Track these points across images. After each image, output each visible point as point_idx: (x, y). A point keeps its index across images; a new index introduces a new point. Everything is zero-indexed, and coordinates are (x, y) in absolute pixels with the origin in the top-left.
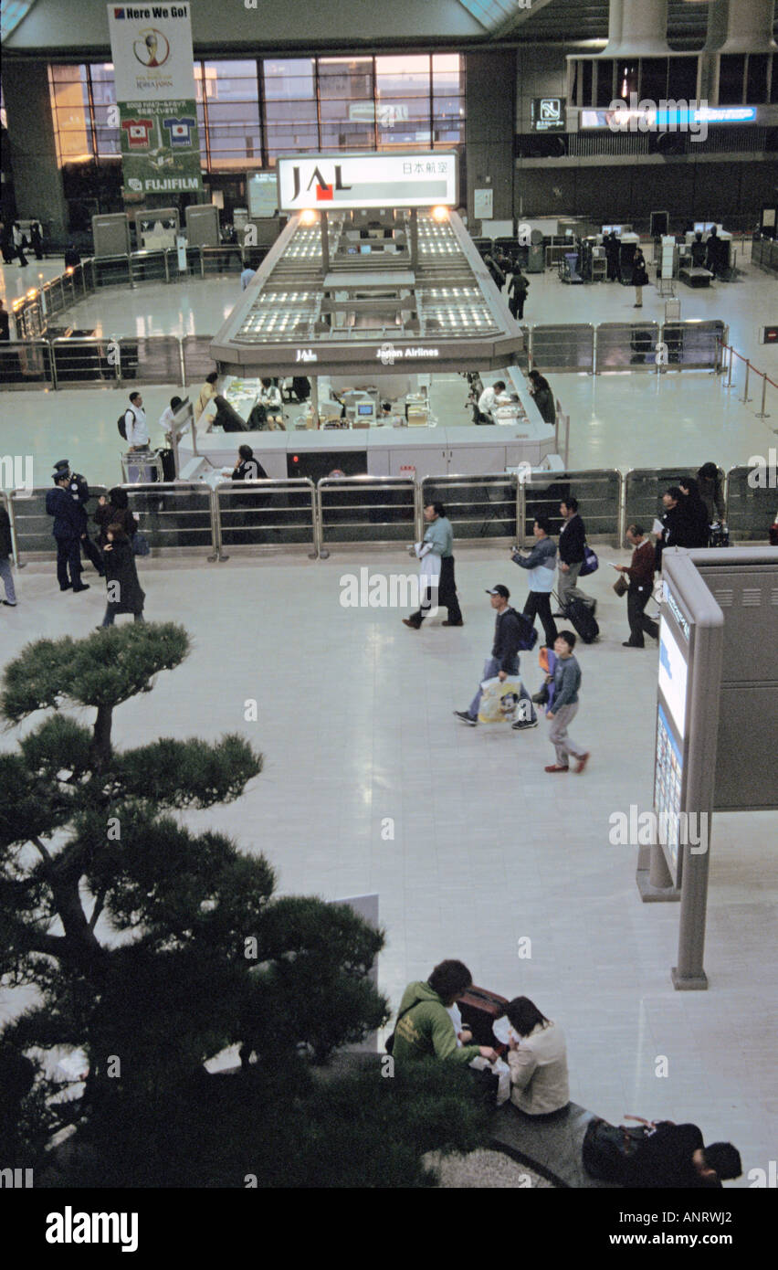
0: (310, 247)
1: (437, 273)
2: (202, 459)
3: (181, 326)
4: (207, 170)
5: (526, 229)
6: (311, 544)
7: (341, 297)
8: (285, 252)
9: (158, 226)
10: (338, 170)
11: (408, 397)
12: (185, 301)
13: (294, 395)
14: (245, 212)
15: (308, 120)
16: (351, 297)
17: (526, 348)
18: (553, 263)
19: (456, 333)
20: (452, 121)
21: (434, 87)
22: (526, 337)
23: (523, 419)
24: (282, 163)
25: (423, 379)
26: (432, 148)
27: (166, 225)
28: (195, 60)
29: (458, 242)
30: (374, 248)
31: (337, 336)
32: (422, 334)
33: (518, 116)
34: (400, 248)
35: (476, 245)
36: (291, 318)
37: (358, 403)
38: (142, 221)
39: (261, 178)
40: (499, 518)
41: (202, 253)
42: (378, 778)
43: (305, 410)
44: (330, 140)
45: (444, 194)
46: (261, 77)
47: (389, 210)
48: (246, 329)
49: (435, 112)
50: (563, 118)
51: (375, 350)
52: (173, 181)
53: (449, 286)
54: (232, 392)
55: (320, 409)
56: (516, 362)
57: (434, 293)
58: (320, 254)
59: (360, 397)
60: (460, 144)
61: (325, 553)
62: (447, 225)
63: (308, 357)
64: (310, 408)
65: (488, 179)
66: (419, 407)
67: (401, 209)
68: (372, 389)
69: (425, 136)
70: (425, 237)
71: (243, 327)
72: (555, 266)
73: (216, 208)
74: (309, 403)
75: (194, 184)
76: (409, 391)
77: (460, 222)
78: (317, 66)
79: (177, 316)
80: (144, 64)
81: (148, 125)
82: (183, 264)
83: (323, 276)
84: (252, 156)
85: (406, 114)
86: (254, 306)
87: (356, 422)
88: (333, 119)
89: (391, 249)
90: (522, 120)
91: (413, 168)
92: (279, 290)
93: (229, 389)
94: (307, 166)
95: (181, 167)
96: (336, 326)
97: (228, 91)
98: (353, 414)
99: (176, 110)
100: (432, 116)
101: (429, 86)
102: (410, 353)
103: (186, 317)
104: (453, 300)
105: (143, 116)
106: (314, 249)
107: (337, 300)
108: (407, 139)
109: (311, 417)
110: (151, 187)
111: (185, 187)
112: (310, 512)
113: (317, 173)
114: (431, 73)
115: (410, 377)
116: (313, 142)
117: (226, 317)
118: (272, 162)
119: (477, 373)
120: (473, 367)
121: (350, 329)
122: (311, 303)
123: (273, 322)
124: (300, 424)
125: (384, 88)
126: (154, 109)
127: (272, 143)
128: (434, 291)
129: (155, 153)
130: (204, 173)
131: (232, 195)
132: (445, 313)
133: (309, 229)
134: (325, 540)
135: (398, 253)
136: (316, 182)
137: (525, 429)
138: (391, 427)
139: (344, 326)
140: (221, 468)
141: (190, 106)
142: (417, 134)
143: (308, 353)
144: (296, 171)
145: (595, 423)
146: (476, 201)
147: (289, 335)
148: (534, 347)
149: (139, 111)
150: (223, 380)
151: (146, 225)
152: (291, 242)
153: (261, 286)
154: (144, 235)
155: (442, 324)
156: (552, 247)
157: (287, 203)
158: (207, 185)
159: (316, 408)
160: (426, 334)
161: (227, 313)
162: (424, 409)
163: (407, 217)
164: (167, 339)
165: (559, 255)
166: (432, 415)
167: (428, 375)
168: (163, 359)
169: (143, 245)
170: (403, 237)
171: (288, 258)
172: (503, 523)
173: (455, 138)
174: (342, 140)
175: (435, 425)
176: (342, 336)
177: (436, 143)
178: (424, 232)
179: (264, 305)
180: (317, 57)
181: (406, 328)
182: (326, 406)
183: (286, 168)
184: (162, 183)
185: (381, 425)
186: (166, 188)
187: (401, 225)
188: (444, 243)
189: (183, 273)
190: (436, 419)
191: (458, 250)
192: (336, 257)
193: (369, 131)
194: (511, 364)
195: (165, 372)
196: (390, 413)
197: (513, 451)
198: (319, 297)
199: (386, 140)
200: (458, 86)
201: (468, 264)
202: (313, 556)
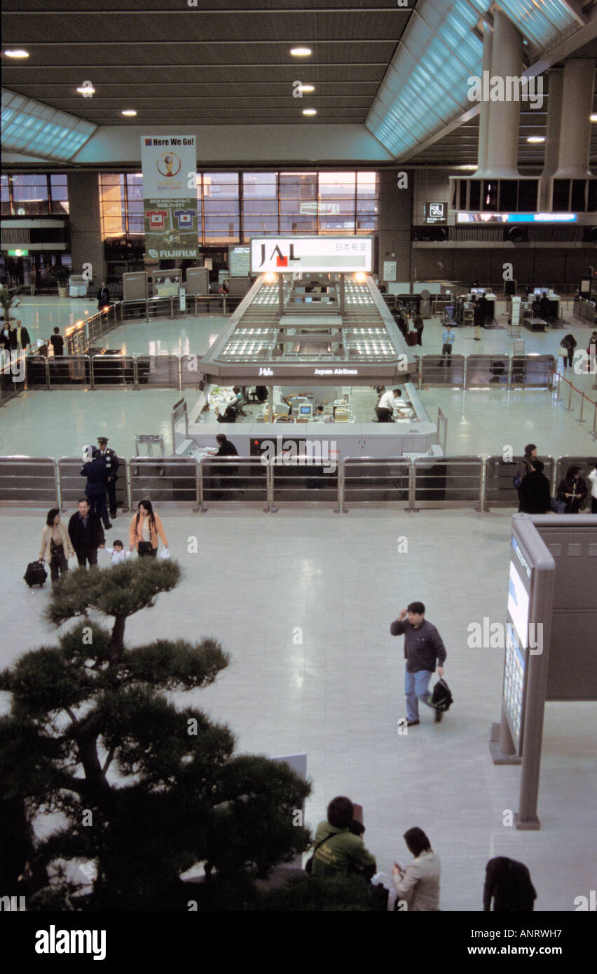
0: (270, 297)
1: (357, 317)
2: (191, 441)
3: (179, 349)
4: (202, 244)
5: (419, 288)
6: (265, 502)
7: (290, 332)
8: (253, 301)
9: (168, 281)
10: (292, 247)
11: (335, 402)
12: (183, 332)
13: (256, 398)
14: (227, 272)
15: (272, 213)
16: (297, 332)
17: (417, 370)
18: (437, 312)
19: (370, 359)
20: (369, 216)
21: (358, 192)
22: (417, 363)
23: (415, 419)
24: (253, 241)
25: (346, 390)
26: (355, 234)
27: (173, 280)
28: (198, 172)
29: (372, 297)
30: (315, 299)
31: (287, 359)
32: (346, 359)
33: (415, 214)
34: (332, 299)
35: (384, 299)
36: (256, 345)
37: (300, 405)
38: (157, 278)
39: (239, 250)
40: (397, 487)
41: (196, 300)
42: (307, 669)
43: (264, 409)
44: (285, 226)
45: (363, 264)
46: (241, 184)
47: (325, 274)
48: (225, 353)
49: (358, 209)
50: (445, 215)
51: (313, 369)
52: (179, 251)
53: (366, 326)
54: (214, 395)
55: (274, 408)
56: (411, 380)
57: (355, 331)
58: (277, 302)
59: (302, 401)
60: (374, 231)
61: (275, 509)
62: (365, 285)
63: (267, 372)
64: (267, 408)
65: (393, 255)
66: (343, 409)
67: (334, 274)
68: (310, 396)
69: (350, 225)
70: (350, 293)
71: (223, 351)
72: (438, 314)
73: (207, 269)
74: (267, 404)
75: (193, 254)
76: (336, 398)
77: (373, 284)
78: (279, 177)
79: (178, 341)
80: (163, 175)
81: (164, 214)
82: (183, 306)
83: (279, 318)
84: (233, 236)
85: (338, 210)
86: (231, 337)
87: (299, 418)
88: (288, 212)
89: (326, 300)
90: (417, 216)
91: (343, 246)
92: (249, 327)
93: (212, 393)
94: (270, 244)
95: (185, 243)
96: (287, 352)
97: (218, 192)
98: (297, 412)
99: (183, 205)
100: (356, 212)
101: (354, 192)
102: (338, 372)
103: (184, 342)
104: (368, 336)
105: (161, 208)
106: (273, 299)
107: (288, 334)
108: (339, 226)
109: (267, 414)
110: (164, 255)
111: (187, 256)
112: (265, 479)
113: (277, 249)
114: (356, 184)
115: (337, 388)
116: (274, 227)
117: (211, 344)
118: (246, 239)
119: (383, 386)
120: (379, 383)
121: (297, 354)
122: (270, 336)
123: (243, 348)
124: (260, 418)
125: (323, 193)
126: (169, 204)
127: (246, 228)
128: (355, 330)
129: (167, 233)
130: (200, 246)
131: (218, 261)
132: (363, 345)
133: (271, 285)
134: (275, 499)
135: (331, 303)
136: (276, 254)
137: (416, 426)
138: (323, 423)
139: (292, 352)
140: (204, 447)
141: (193, 202)
142: (345, 223)
143: (267, 370)
144: (263, 247)
145: (464, 423)
146: (385, 269)
147: (255, 357)
148: (423, 370)
149: (158, 205)
150: (208, 386)
151: (159, 280)
152: (258, 294)
153: (237, 323)
154: (157, 286)
155: (361, 352)
156: (436, 301)
157: (256, 268)
158: (202, 254)
159: (272, 407)
160: (349, 359)
161: (212, 340)
162: (346, 410)
163: (338, 278)
164: (170, 357)
165: (441, 307)
166: (351, 415)
167: (349, 387)
168: (166, 371)
169: (157, 293)
170: (335, 292)
171: (255, 305)
172: (400, 491)
173: (370, 227)
174: (294, 226)
175: (353, 421)
176: (291, 359)
177: (358, 230)
178: (349, 290)
179: (238, 337)
180: (279, 172)
181: (336, 354)
182: (278, 407)
183: (256, 245)
184: (171, 253)
185: (316, 421)
186: (173, 256)
187: (333, 284)
188: (362, 297)
189: (183, 313)
190: (355, 418)
191: (372, 302)
192: (288, 305)
193: (314, 220)
194: (407, 381)
195: (167, 380)
196: (323, 412)
197: (407, 441)
198: (276, 331)
199: (324, 227)
200: (374, 192)
201: (378, 312)
202: (266, 510)
